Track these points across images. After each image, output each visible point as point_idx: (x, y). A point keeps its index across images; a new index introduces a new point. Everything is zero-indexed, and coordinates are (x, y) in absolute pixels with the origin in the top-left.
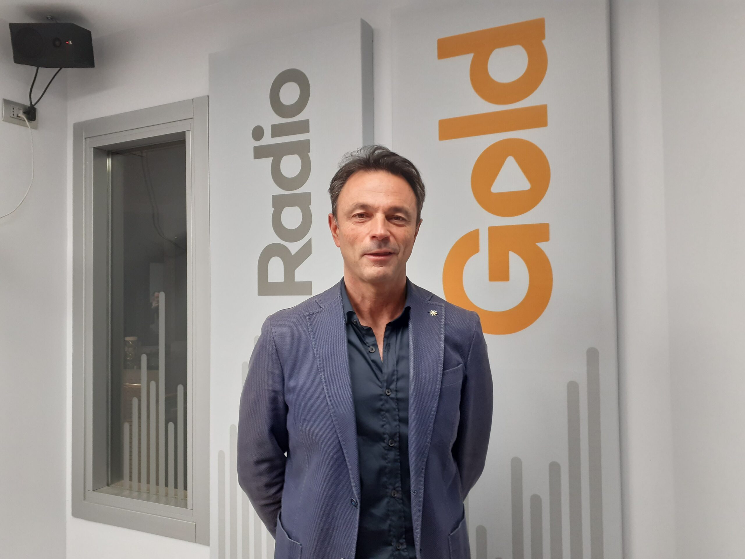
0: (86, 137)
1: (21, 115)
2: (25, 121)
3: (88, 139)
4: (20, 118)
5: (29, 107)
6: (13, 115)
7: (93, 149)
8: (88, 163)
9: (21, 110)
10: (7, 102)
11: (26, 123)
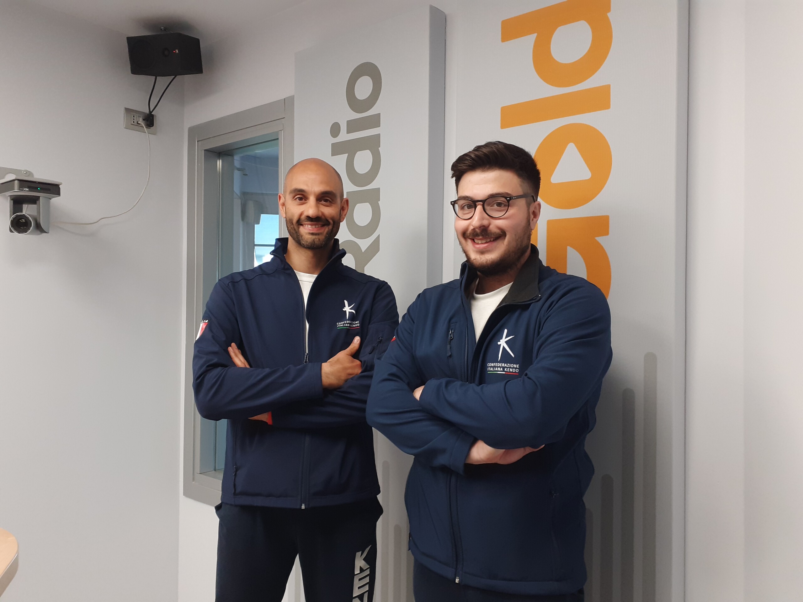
0: (198, 140)
1: (141, 121)
2: (143, 127)
3: (200, 143)
4: (140, 125)
5: (148, 114)
6: (134, 122)
7: (204, 152)
8: (199, 165)
9: (141, 117)
10: (128, 111)
11: (144, 129)
